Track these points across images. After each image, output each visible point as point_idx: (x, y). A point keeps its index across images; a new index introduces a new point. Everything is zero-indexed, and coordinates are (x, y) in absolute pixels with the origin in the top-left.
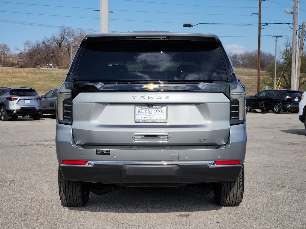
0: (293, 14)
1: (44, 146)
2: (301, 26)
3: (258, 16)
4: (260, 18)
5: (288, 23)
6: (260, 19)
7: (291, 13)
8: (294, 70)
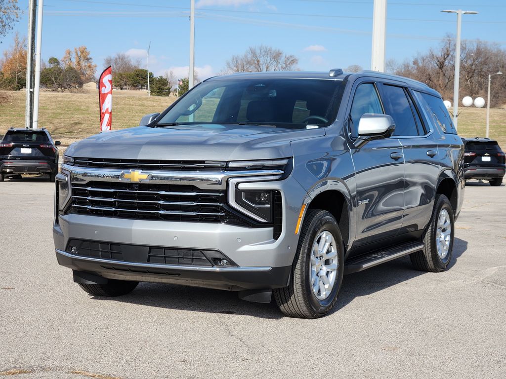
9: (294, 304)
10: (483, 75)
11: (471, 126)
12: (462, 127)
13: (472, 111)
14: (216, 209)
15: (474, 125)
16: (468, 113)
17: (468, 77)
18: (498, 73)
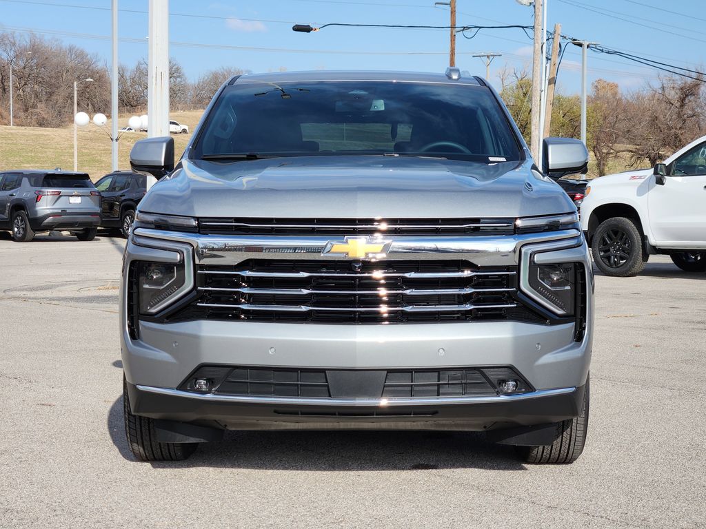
0: (534, 6)
1: (30, 300)
2: (551, 34)
3: (448, 8)
4: (453, 12)
5: (523, 27)
6: (454, 15)
7: (531, 3)
8: (537, 133)
9: (565, 446)
10: (40, 82)
11: (41, 153)
12: (30, 154)
13: (40, 133)
14: (498, 298)
15: (46, 152)
16: (35, 135)
17: (19, 84)
18: (87, 80)
